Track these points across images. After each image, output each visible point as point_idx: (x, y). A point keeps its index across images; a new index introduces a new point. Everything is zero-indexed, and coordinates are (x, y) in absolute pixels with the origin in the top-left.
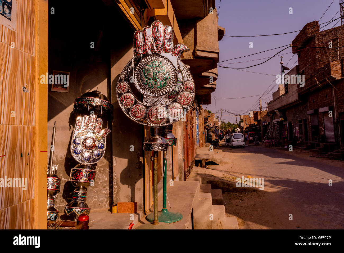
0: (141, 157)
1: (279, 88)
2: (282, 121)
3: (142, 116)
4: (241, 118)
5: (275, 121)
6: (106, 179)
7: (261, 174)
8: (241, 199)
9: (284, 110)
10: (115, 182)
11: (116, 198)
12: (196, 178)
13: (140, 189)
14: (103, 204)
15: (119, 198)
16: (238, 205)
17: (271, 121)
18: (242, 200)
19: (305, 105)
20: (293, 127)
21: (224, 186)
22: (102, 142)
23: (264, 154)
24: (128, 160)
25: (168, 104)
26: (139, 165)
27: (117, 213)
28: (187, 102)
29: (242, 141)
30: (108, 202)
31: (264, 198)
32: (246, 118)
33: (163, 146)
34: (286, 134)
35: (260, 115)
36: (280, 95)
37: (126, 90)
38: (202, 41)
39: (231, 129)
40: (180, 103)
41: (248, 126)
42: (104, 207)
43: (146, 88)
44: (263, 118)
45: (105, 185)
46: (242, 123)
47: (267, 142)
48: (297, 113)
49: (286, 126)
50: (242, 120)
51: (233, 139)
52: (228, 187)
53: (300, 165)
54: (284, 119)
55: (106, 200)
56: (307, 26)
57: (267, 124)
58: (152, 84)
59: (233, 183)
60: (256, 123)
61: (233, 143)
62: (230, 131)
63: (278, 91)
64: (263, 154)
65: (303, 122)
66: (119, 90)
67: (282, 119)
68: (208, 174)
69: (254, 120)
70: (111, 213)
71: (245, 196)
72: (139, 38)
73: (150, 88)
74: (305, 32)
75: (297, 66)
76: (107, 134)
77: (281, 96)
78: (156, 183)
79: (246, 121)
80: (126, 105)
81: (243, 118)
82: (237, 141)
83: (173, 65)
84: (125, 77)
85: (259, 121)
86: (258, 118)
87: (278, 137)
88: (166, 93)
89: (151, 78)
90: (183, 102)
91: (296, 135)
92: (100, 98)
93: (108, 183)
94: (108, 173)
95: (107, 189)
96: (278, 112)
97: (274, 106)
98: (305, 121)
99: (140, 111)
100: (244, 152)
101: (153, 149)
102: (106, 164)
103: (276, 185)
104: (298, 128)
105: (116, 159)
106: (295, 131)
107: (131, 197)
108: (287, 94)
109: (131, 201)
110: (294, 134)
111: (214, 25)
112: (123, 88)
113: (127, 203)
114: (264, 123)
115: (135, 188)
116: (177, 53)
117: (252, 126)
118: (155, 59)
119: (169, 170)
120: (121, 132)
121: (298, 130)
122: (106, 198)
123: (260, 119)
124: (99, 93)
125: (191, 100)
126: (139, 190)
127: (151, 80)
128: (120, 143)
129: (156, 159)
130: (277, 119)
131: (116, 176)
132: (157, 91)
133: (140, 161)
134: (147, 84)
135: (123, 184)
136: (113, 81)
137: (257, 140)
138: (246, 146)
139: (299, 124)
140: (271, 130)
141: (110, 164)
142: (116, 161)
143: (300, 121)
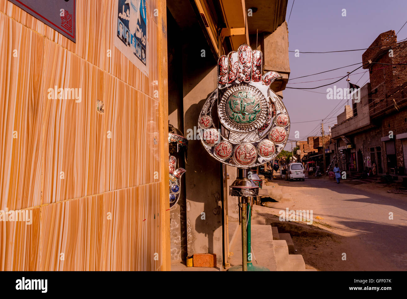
0: (220, 200)
1: (345, 110)
2: (349, 149)
3: (228, 155)
4: (297, 144)
5: (341, 148)
6: (177, 226)
7: (332, 214)
8: (314, 246)
9: (351, 136)
10: (189, 230)
11: (191, 248)
12: (258, 219)
13: (219, 238)
14: (174, 256)
15: (195, 250)
16: (312, 253)
17: (336, 149)
18: (316, 247)
19: (379, 131)
20: (363, 156)
21: (292, 230)
22: (177, 184)
23: (330, 189)
24: (205, 204)
25: (258, 141)
26: (217, 210)
27: (193, 266)
28: (280, 139)
29: (302, 173)
30: (180, 253)
31: (341, 244)
32: (304, 145)
33: (254, 191)
34: (354, 164)
35: (322, 141)
36: (347, 118)
37: (209, 125)
38: (270, 60)
39: (285, 158)
40: (273, 140)
41: (306, 154)
42: (175, 258)
43: (232, 122)
44: (326, 144)
45: (177, 233)
46: (298, 151)
47: (332, 174)
48: (369, 139)
49: (354, 155)
50: (299, 146)
51: (291, 170)
52: (296, 230)
53: (376, 203)
54: (351, 146)
55: (177, 250)
56: (381, 36)
57: (331, 152)
58: (239, 118)
59: (302, 226)
60: (316, 151)
61: (291, 176)
62: (283, 159)
63: (344, 113)
64: (328, 189)
65: (375, 150)
66: (201, 125)
67: (349, 146)
68: (271, 215)
69: (314, 147)
70: (185, 266)
71: (318, 242)
72: (223, 65)
73: (238, 122)
74: (379, 44)
75: (368, 84)
76: (182, 174)
77: (349, 120)
78: (245, 234)
79: (304, 148)
80: (210, 142)
81: (299, 145)
82: (295, 173)
83: (263, 95)
84: (209, 110)
85: (320, 149)
86: (319, 145)
87: (344, 168)
88: (256, 128)
89: (239, 111)
90: (276, 139)
91: (367, 166)
92: (173, 133)
93: (180, 231)
94: (180, 219)
95: (178, 238)
96: (345, 138)
97: (340, 131)
98: (379, 149)
99: (226, 150)
100: (305, 187)
101: (242, 194)
102: (177, 208)
103: (353, 229)
104: (369, 158)
105: (190, 204)
106: (366, 161)
107: (209, 248)
108: (356, 116)
109: (209, 253)
110: (365, 165)
111: (284, 40)
112: (206, 123)
113: (204, 255)
114: (327, 150)
115: (214, 237)
116: (268, 82)
117: (311, 154)
118: (242, 88)
119: (236, 212)
120: (196, 172)
121: (370, 160)
122: (177, 248)
123: (321, 146)
124: (171, 126)
125: (285, 136)
126: (218, 240)
127: (238, 113)
128: (195, 185)
129: (244, 205)
130: (343, 147)
131: (190, 224)
132: (245, 126)
133: (218, 206)
134: (233, 118)
135: (199, 232)
136: (186, 112)
137: (318, 172)
138: (306, 179)
139: (371, 153)
140: (336, 160)
141: (182, 209)
142: (190, 205)
143: (372, 149)
